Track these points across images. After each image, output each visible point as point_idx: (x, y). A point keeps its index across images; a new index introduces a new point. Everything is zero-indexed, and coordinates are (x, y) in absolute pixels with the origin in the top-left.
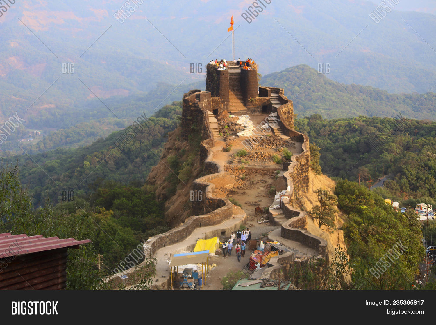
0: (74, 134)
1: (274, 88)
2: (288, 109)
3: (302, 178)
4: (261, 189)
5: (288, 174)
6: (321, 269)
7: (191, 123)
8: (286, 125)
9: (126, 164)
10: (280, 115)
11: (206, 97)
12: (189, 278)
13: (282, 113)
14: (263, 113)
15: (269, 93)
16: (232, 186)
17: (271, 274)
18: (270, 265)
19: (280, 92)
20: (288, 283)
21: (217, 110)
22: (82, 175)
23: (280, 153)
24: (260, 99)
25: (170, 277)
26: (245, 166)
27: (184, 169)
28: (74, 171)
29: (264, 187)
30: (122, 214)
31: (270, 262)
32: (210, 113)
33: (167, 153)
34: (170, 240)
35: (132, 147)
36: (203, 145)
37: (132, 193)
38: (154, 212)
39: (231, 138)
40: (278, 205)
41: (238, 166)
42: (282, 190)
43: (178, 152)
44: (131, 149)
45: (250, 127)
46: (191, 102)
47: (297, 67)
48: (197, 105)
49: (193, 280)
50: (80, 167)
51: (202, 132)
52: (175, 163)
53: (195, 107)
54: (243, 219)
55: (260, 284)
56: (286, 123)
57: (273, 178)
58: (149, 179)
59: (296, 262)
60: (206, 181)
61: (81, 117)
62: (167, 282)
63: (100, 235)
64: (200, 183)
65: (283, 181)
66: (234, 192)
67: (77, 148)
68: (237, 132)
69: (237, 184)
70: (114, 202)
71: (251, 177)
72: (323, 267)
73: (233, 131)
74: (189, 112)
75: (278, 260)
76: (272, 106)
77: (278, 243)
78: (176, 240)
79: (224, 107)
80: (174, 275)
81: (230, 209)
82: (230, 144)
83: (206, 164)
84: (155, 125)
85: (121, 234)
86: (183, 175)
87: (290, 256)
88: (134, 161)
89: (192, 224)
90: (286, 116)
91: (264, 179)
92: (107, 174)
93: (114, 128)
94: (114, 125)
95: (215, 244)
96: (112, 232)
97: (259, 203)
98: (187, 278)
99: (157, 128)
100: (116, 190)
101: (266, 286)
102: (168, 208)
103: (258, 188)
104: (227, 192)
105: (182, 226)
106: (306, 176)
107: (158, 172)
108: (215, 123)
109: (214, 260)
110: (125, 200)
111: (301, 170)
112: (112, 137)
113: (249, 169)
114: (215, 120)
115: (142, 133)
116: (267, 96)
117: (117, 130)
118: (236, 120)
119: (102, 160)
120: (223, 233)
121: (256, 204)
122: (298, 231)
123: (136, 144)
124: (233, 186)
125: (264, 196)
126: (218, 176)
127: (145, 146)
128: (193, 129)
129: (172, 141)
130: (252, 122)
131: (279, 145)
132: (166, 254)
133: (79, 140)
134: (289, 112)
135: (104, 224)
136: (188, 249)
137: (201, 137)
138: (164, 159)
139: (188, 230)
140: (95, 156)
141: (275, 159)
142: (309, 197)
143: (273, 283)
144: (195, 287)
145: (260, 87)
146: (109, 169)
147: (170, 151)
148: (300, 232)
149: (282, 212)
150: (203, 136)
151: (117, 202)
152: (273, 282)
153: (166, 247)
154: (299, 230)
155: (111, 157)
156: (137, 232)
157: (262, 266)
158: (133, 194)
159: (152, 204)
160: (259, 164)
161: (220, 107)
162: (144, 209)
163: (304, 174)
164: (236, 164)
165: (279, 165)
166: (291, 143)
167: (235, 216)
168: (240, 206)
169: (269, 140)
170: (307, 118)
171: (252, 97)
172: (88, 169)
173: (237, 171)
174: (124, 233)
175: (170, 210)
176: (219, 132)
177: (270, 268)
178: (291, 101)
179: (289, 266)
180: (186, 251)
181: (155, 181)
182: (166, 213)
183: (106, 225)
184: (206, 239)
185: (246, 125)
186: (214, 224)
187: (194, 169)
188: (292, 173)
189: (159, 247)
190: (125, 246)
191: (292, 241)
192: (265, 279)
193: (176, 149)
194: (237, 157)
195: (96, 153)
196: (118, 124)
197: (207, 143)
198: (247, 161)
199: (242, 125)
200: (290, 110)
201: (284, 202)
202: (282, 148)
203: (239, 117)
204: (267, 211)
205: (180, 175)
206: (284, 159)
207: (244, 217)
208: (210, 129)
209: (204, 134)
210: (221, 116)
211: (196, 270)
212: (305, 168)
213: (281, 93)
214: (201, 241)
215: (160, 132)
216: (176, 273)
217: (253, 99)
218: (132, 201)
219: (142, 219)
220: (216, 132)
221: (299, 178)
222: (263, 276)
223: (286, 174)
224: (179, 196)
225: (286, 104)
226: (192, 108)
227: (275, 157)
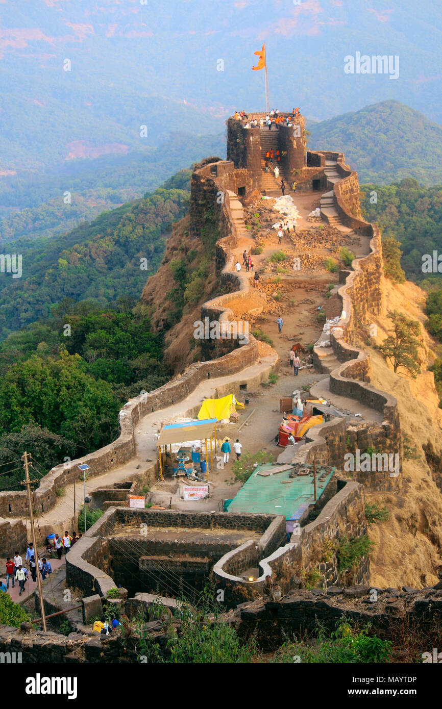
0: (45, 215)
1: (329, 153)
2: (351, 185)
3: (369, 293)
4: (305, 313)
5: (345, 291)
6: (388, 442)
7: (204, 209)
8: (346, 211)
9: (123, 261)
10: (337, 196)
11: (227, 169)
12: (187, 462)
13: (341, 193)
14: (313, 192)
15: (321, 161)
16: (260, 310)
17: (309, 453)
18: (308, 440)
19: (339, 158)
20: (331, 470)
21: (244, 188)
22: (56, 280)
23: (337, 255)
24: (308, 170)
25: (158, 462)
26: (282, 278)
27: (193, 282)
28: (45, 274)
29: (309, 311)
30: (99, 356)
31: (308, 435)
32: (232, 194)
33: (170, 255)
34: (162, 401)
35: (131, 235)
36: (220, 246)
37: (114, 322)
38: (148, 351)
39: (263, 233)
40: (327, 341)
41: (272, 278)
42: (335, 316)
43: (186, 254)
44: (129, 238)
45: (292, 215)
46: (204, 179)
47: (382, 103)
48: (212, 183)
49: (193, 464)
50: (53, 268)
51: (220, 224)
52: (180, 272)
53: (209, 185)
54: (274, 364)
55: (288, 473)
56: (346, 207)
57: (324, 296)
58: (144, 295)
59: (349, 432)
60: (221, 304)
61: (56, 189)
62: (153, 470)
63: (61, 393)
64: (211, 308)
65: (338, 302)
66: (263, 319)
67: (50, 236)
68: (273, 223)
69: (268, 307)
70: (86, 336)
71: (290, 294)
72: (391, 439)
73: (267, 221)
74: (201, 193)
75: (321, 431)
76: (326, 180)
77: (325, 403)
78: (170, 401)
79: (254, 184)
80: (165, 458)
81: (255, 350)
82: (262, 242)
83: (223, 277)
84: (165, 201)
85: (92, 390)
86: (192, 291)
87: (339, 424)
88: (135, 256)
89: (195, 375)
90: (348, 196)
91: (310, 298)
92: (94, 277)
93: (107, 203)
94: (106, 200)
95: (229, 405)
96: (79, 388)
97: (301, 336)
98: (184, 462)
99: (168, 205)
100: (91, 317)
101: (298, 475)
102: (169, 343)
103: (300, 313)
104: (252, 320)
105: (179, 380)
106: (376, 289)
107: (156, 285)
108: (239, 209)
109: (227, 430)
110: (103, 333)
111: (369, 280)
112: (103, 219)
113: (289, 283)
114: (240, 205)
115: (145, 214)
116: (319, 165)
117: (110, 207)
118: (272, 205)
119: (85, 256)
120: (243, 386)
121: (295, 339)
122: (353, 383)
123: (136, 231)
124: (262, 311)
125: (308, 325)
126: (240, 296)
127: (150, 233)
128: (207, 219)
129: (178, 237)
130: (295, 207)
131: (336, 242)
132: (155, 424)
133: (53, 225)
134: (352, 190)
135: (66, 377)
136: (189, 413)
137: (219, 233)
138: (166, 264)
139: (188, 385)
140: (76, 251)
141: (328, 266)
142: (381, 321)
143: (309, 470)
144: (196, 474)
145: (309, 151)
146: (97, 270)
147: (175, 252)
148: (357, 385)
149: (333, 352)
150: (222, 230)
151: (91, 336)
152: (309, 467)
153: (155, 412)
154: (356, 381)
155: (100, 251)
156: (117, 386)
157: (297, 439)
158: (116, 323)
159: (145, 337)
160: (303, 274)
161: (247, 184)
162: (132, 345)
163: (373, 287)
164: (268, 275)
165: (334, 274)
166: (354, 239)
167: (262, 359)
168: (271, 343)
169: (321, 235)
170: (395, 184)
171: (297, 168)
172: (65, 270)
173: (270, 287)
174: (98, 388)
175: (171, 347)
176: (246, 224)
177: (307, 444)
178: (354, 173)
179: (337, 439)
180: (186, 417)
181: (152, 299)
182: (166, 351)
183: (70, 377)
184: (217, 397)
185: (286, 211)
186: (231, 372)
187: (207, 282)
188: (351, 288)
189: (144, 413)
190: (98, 408)
191: (346, 399)
192: (298, 464)
193: (182, 250)
194: (271, 264)
195: (76, 246)
196: (112, 198)
197: (225, 242)
198: (285, 270)
199: (281, 212)
200: (354, 187)
201: (336, 337)
202: (340, 248)
203: (276, 199)
204: (311, 351)
205: (187, 293)
206: (343, 265)
207: (276, 361)
208: (231, 220)
209: (223, 227)
210: (249, 198)
211: (199, 448)
212: (374, 278)
213: (341, 161)
214: (209, 400)
215: (173, 211)
216: (167, 455)
217: (298, 171)
218: (114, 334)
219: (130, 360)
220: (240, 224)
221: (365, 294)
222: (297, 457)
223: (342, 290)
224: (185, 324)
225: (347, 178)
226: (205, 188)
227: (328, 262)
